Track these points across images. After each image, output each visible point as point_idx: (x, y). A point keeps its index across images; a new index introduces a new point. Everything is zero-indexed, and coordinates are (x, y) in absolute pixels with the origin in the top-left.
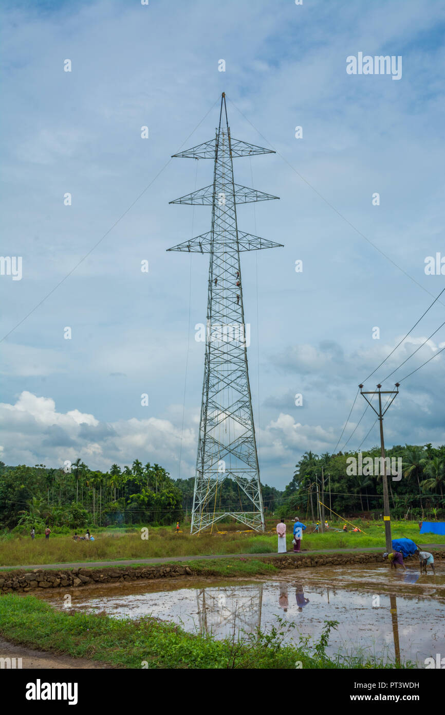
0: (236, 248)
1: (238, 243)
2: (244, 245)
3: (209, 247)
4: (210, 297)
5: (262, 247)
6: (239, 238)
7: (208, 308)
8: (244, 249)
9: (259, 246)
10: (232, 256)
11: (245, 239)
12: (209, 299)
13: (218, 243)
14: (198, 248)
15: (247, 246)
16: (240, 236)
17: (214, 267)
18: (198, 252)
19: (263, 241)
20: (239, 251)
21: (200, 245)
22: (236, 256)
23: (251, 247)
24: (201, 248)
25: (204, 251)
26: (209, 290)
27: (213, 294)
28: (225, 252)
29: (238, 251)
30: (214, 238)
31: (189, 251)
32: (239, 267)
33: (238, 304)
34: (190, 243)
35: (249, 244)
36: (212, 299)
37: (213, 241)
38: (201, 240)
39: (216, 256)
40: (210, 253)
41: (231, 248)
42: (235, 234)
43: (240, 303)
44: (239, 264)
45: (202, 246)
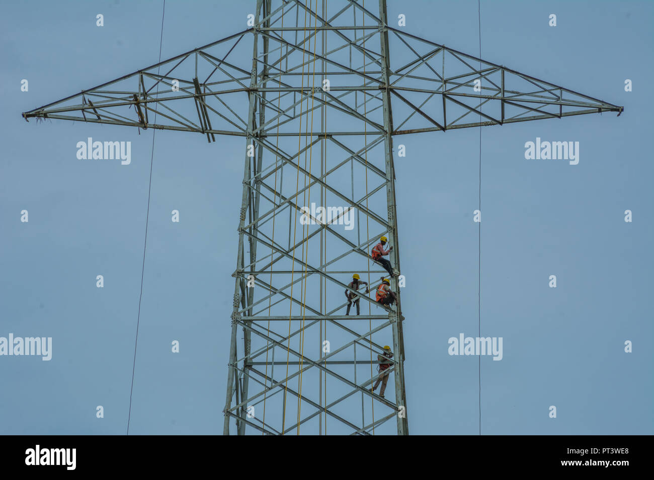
0: (379, 117)
1: (389, 90)
2: (417, 99)
3: (241, 105)
4: (241, 355)
5: (511, 111)
6: (393, 69)
7: (228, 413)
8: (419, 122)
9: (493, 109)
10: (357, 156)
11: (422, 70)
12: (234, 366)
13: (288, 89)
14: (188, 110)
15: (434, 107)
16: (400, 56)
17: (264, 207)
18: (193, 130)
19: (514, 83)
20: (393, 133)
21: (199, 97)
22: (378, 156)
23: (454, 112)
24: (203, 111)
25: (216, 123)
26: (236, 322)
27: (257, 343)
28: (321, 136)
29: (390, 133)
30: (270, 61)
31: (143, 124)
32: (392, 208)
33: (381, 397)
34: (149, 82)
35: (445, 96)
36: (248, 365)
37: (265, 75)
38: (204, 69)
39: (276, 151)
40: (245, 134)
41: (353, 113)
42: (374, 44)
43: (391, 393)
44: (392, 194)
45: (210, 101)
